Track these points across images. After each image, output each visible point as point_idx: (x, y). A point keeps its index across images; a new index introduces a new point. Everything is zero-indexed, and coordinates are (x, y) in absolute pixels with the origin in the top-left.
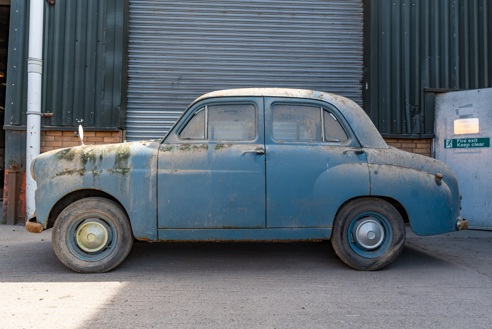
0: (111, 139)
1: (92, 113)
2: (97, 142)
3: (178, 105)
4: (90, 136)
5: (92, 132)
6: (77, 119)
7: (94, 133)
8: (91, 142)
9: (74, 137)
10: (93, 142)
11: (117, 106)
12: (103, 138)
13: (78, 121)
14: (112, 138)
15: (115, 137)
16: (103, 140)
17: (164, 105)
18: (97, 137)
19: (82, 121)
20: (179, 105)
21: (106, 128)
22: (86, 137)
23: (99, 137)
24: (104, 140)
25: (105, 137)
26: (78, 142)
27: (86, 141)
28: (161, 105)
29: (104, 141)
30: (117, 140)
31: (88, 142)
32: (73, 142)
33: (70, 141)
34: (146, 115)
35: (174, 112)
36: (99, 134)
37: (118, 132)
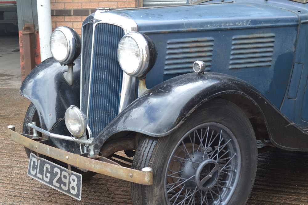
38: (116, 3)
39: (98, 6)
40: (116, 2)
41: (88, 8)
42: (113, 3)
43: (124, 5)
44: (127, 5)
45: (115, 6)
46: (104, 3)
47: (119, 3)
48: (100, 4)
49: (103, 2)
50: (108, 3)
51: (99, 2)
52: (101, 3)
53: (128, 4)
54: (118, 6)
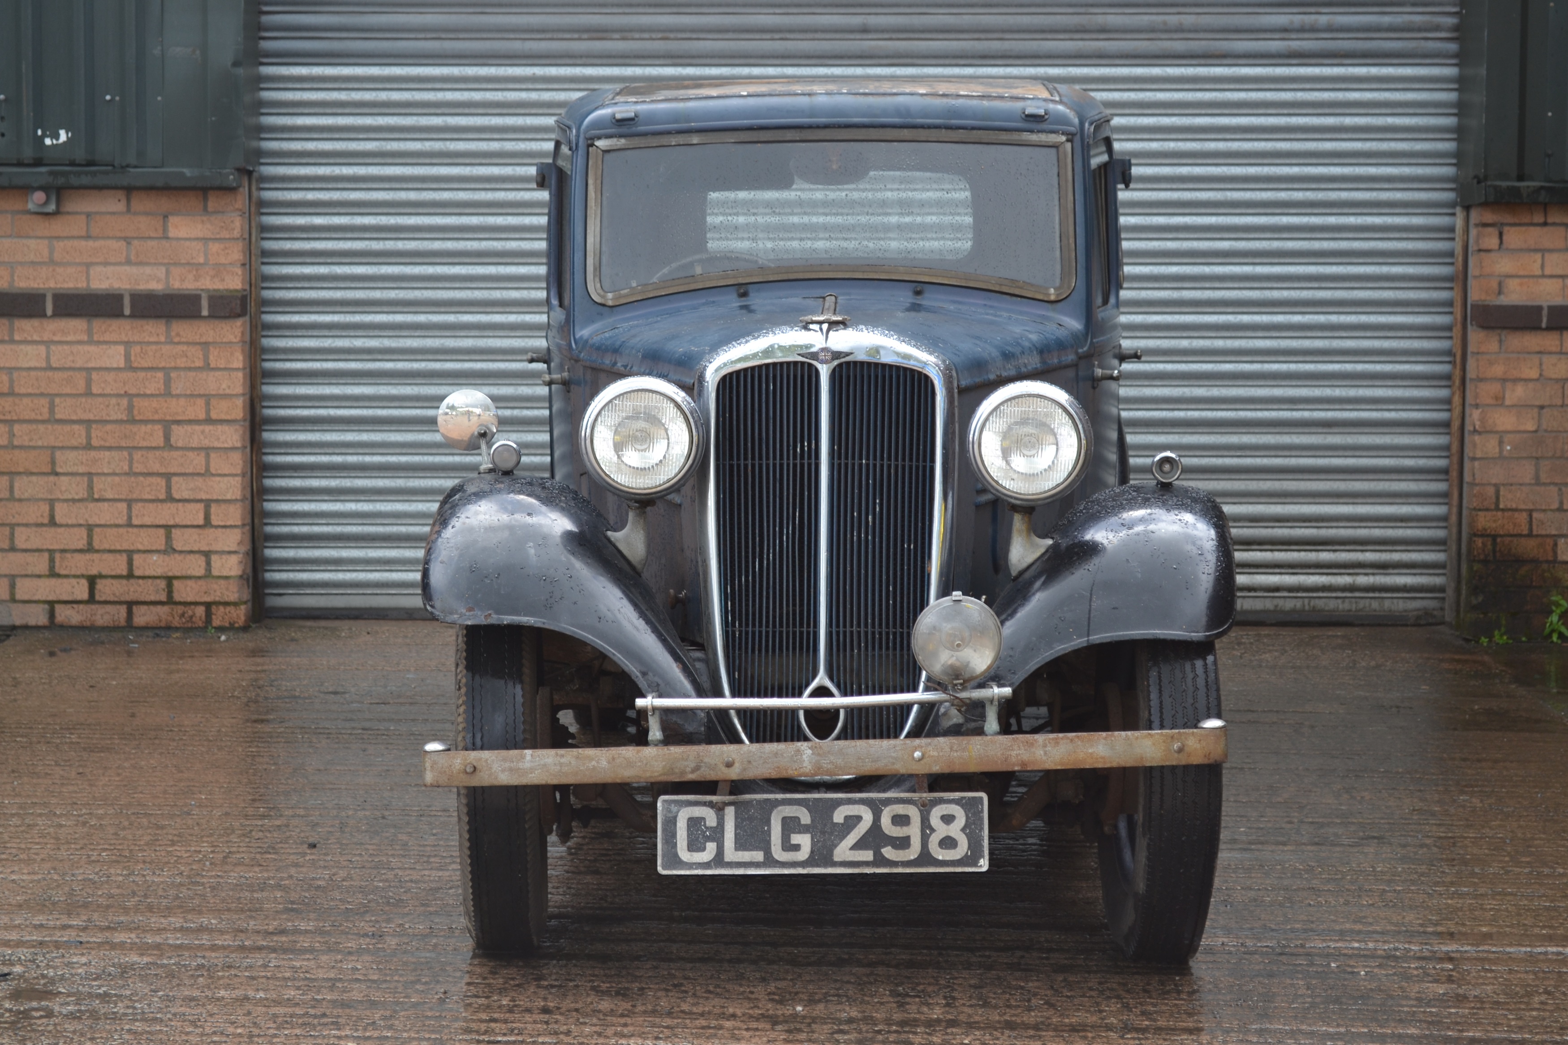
0: (203, 222)
1: (108, 97)
2: (137, 238)
3: (512, 36)
4: (103, 209)
5: (112, 192)
6: (40, 132)
7: (121, 194)
8: (108, 238)
9: (28, 216)
10: (120, 238)
11: (230, 63)
12: (165, 217)
13: (48, 142)
14: (205, 218)
15: (219, 212)
16: (165, 229)
17: (443, 36)
18: (135, 214)
19: (63, 136)
20: (518, 36)
21: (183, 174)
22: (84, 217)
23: (147, 214)
24: (170, 229)
25: (172, 214)
26: (46, 242)
27: (84, 233)
28: (429, 36)
29: (171, 235)
30: (233, 229)
31: (97, 238)
32: (25, 241)
33: (10, 236)
34: (351, 86)
35: (492, 71)
36: (141, 203)
37: (231, 190)
38: (161, 272)
39: (84, 279)
40: (163, 269)
41: (41, 286)
42: (148, 270)
43: (197, 278)
44: (208, 278)
45: (158, 282)
46: (110, 269)
47: (176, 271)
48: (92, 272)
49: (106, 264)
50: (127, 269)
51: (88, 265)
52: (99, 269)
53: (213, 277)
54: (171, 282)
